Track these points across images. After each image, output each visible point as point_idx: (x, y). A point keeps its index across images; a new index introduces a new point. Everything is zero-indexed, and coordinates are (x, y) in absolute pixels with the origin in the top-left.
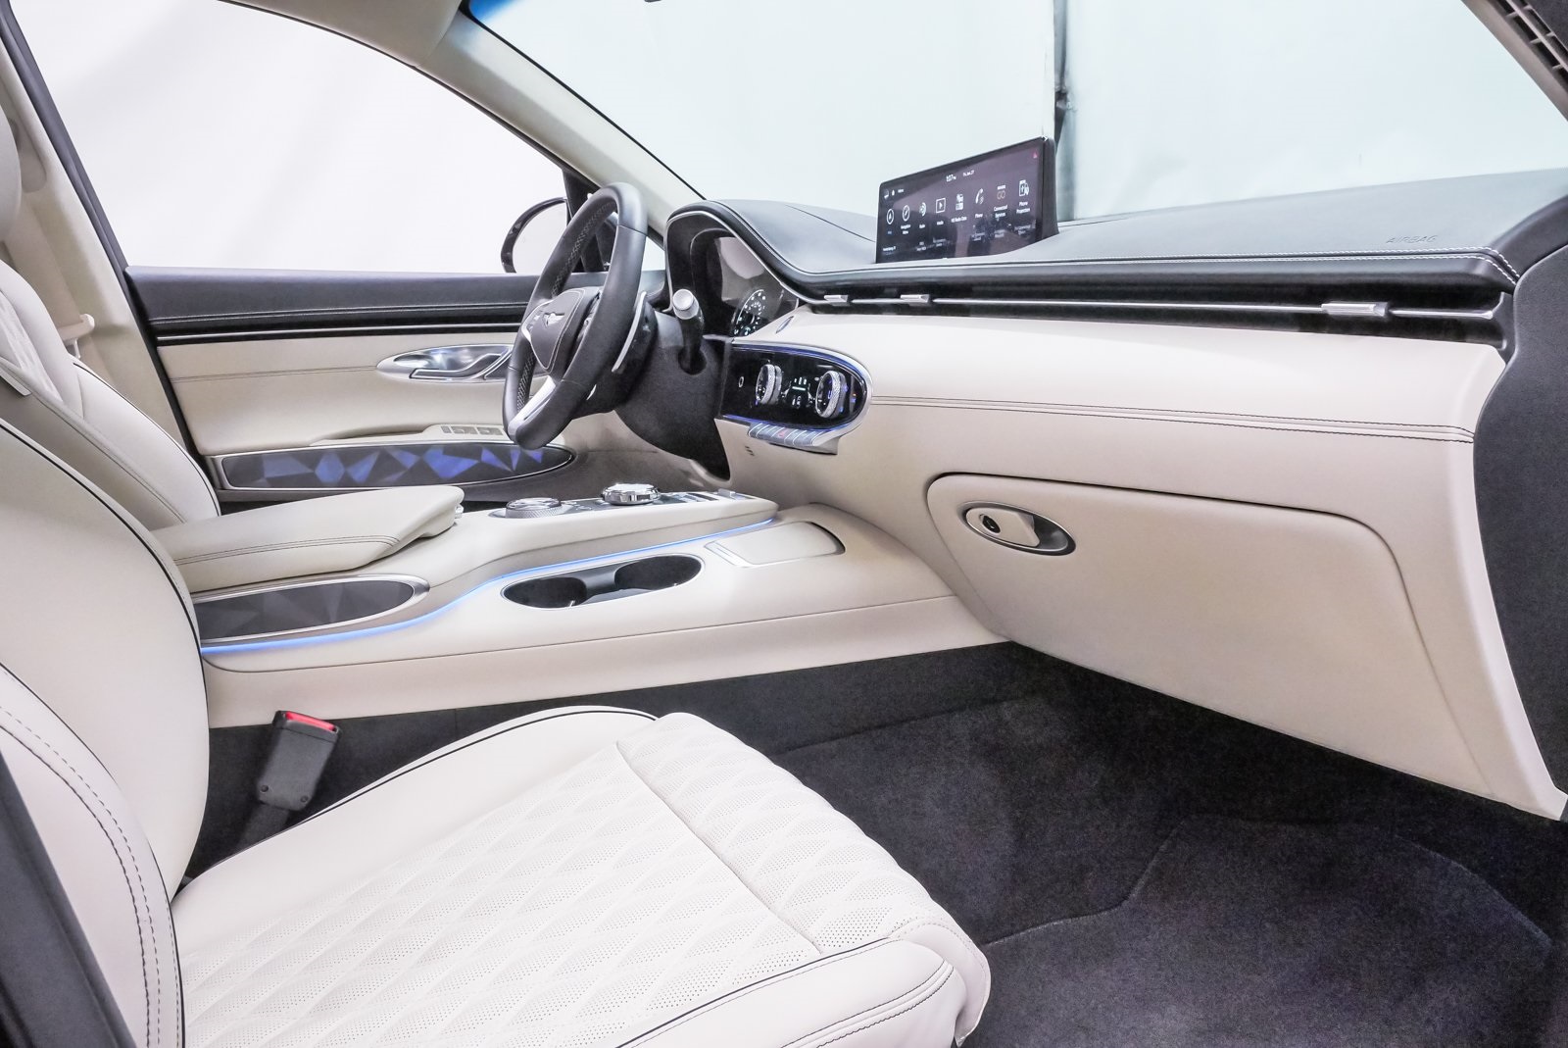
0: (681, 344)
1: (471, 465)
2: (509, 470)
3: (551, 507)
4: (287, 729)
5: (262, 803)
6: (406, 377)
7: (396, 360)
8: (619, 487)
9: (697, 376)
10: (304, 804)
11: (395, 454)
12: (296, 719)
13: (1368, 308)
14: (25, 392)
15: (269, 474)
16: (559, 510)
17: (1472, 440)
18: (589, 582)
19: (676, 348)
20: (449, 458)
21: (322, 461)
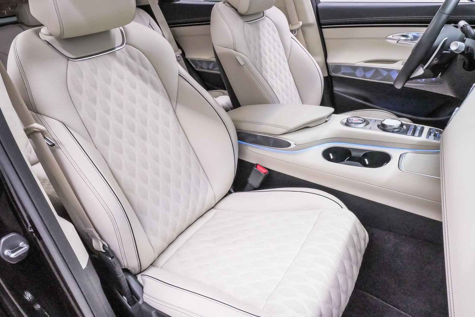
5: (248, 183)
7: (393, 36)
10: (257, 187)
11: (380, 71)
14: (242, 64)
15: (342, 71)
18: (353, 154)
21: (358, 70)
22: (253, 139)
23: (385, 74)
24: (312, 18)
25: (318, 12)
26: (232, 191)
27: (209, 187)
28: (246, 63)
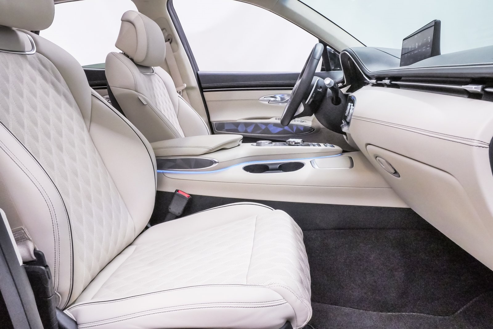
0: (332, 95)
1: (281, 130)
2: (292, 132)
3: (269, 143)
4: (177, 195)
5: (169, 212)
6: (267, 103)
7: (264, 98)
8: (291, 140)
9: (337, 106)
10: (179, 215)
11: (259, 125)
12: (180, 193)
13: (472, 88)
14: (145, 103)
15: (226, 128)
16: (271, 145)
17: (488, 147)
18: (270, 167)
19: (331, 97)
20: (275, 127)
21: (240, 126)
22: (172, 164)
23: (263, 127)
24: (194, 82)
25: (199, 78)
26: (149, 226)
27: (129, 216)
28: (148, 103)
